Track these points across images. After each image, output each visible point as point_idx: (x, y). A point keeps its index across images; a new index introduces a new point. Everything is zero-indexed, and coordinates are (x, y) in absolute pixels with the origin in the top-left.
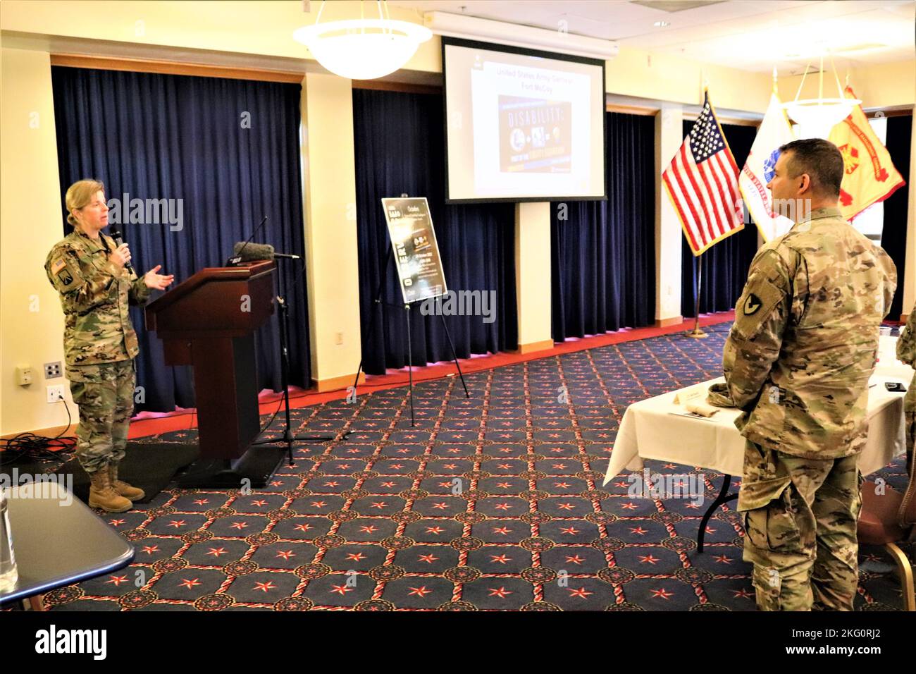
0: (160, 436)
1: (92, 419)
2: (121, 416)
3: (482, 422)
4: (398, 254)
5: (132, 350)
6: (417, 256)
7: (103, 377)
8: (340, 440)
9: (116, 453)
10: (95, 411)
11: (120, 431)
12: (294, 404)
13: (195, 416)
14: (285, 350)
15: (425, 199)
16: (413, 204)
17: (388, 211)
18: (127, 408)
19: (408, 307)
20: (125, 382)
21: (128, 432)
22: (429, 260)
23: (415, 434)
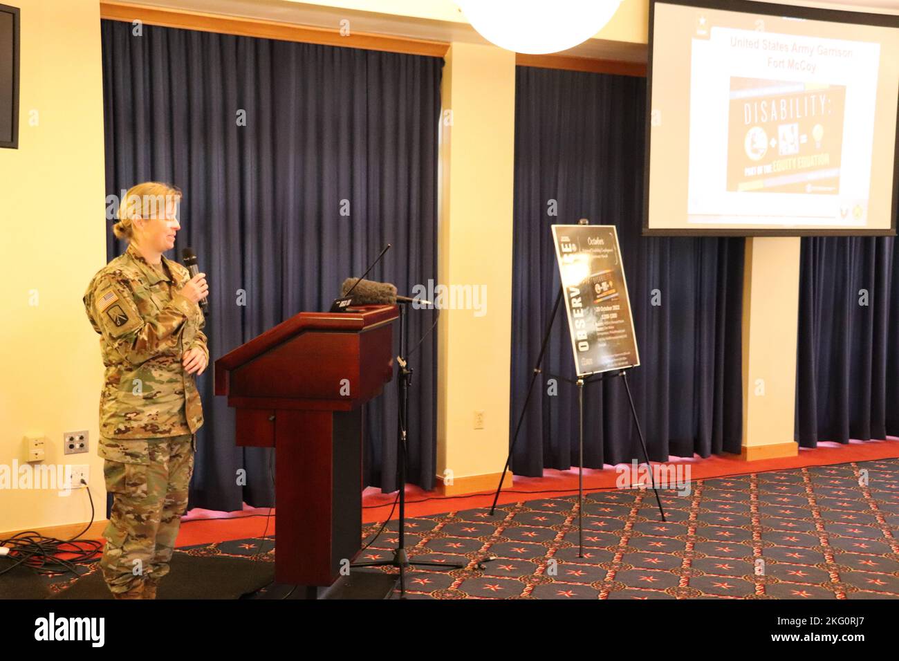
0: (218, 545)
1: (131, 516)
2: (169, 514)
3: (685, 561)
4: (570, 304)
5: (195, 420)
6: (598, 309)
7: (152, 456)
8: (474, 569)
9: (157, 567)
10: (135, 503)
11: (167, 534)
12: (411, 511)
13: (273, 518)
14: (404, 433)
15: (614, 227)
16: (595, 234)
17: (560, 243)
18: (179, 503)
19: (581, 381)
20: (179, 466)
21: (176, 537)
22: (614, 316)
23: (583, 569)
